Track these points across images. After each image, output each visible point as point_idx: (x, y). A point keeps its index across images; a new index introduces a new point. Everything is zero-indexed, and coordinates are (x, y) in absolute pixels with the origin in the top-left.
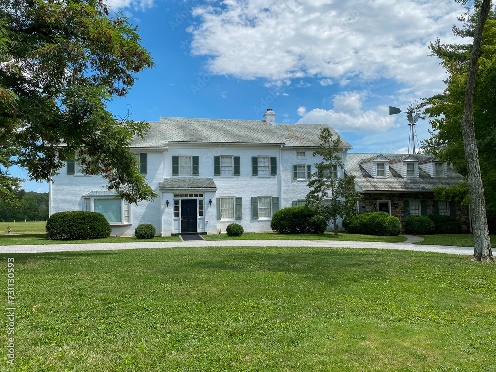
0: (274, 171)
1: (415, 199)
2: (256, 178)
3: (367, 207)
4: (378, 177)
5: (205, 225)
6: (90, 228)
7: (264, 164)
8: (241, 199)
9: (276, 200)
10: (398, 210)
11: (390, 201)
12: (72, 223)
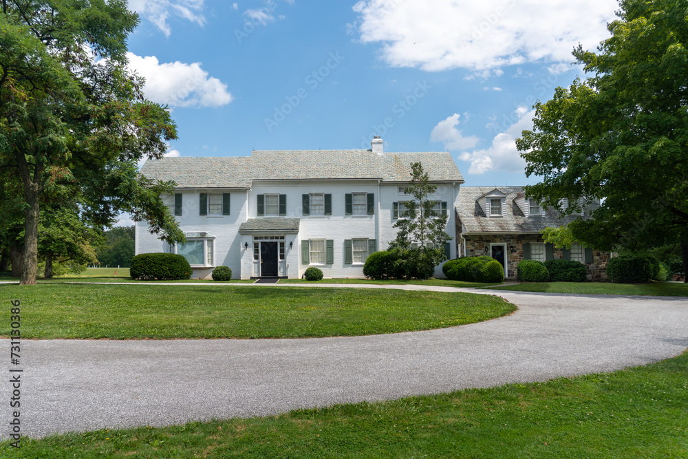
0: (371, 209)
1: (538, 241)
2: (349, 218)
3: (476, 251)
4: (492, 215)
5: (285, 269)
6: (169, 270)
7: (359, 202)
8: (332, 241)
9: (372, 243)
10: (515, 254)
11: (506, 244)
12: (152, 264)
